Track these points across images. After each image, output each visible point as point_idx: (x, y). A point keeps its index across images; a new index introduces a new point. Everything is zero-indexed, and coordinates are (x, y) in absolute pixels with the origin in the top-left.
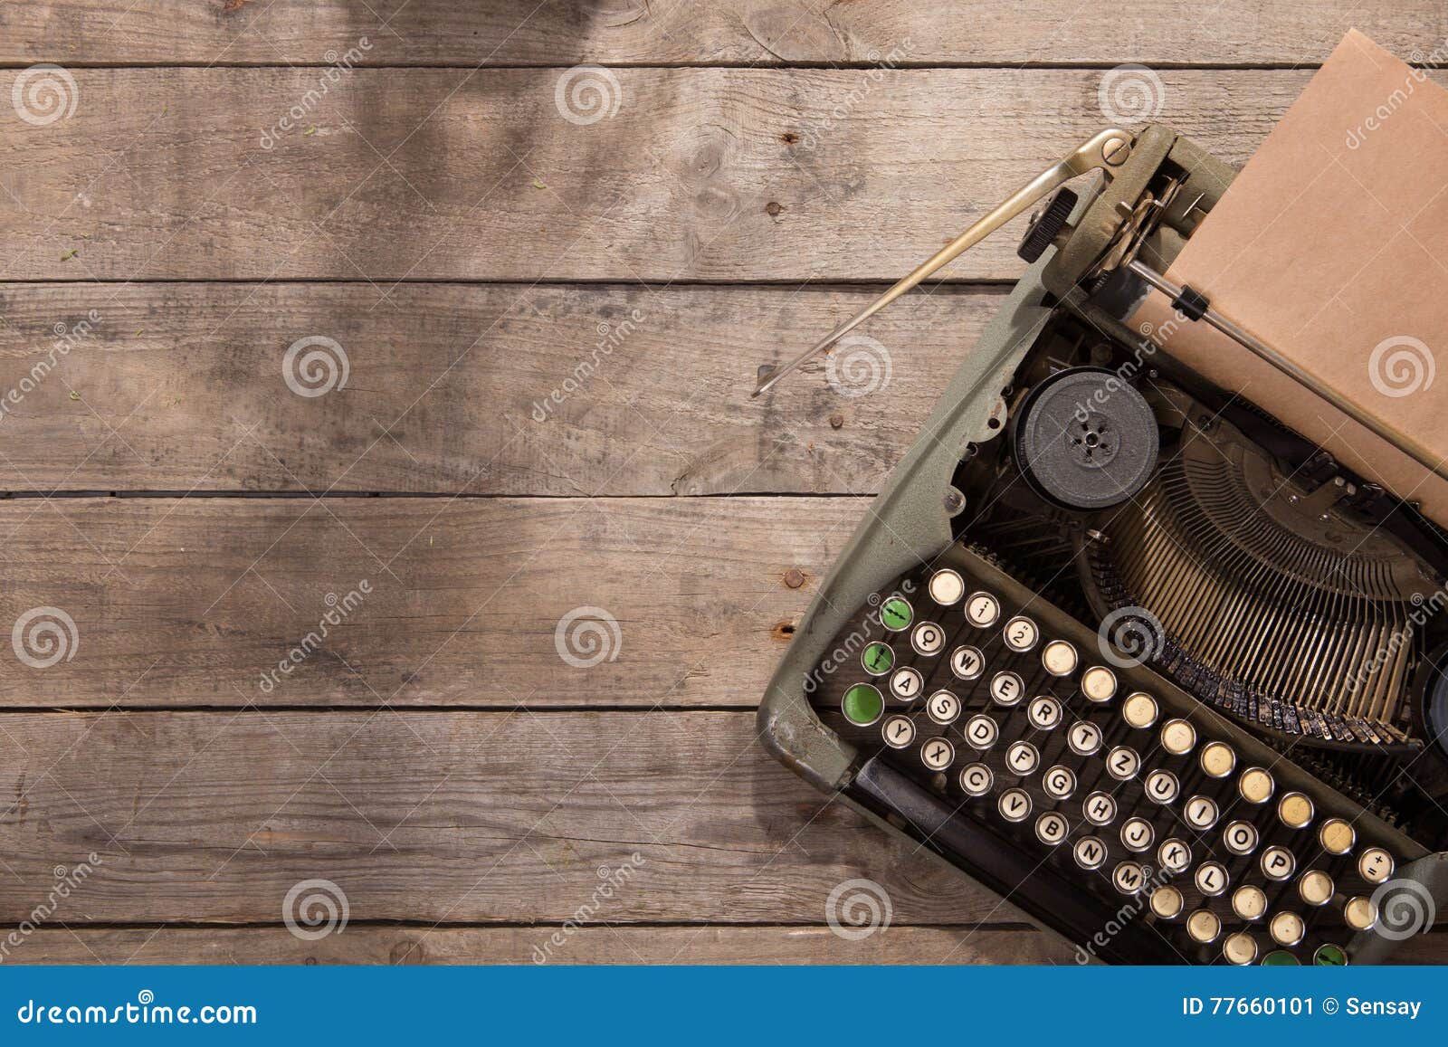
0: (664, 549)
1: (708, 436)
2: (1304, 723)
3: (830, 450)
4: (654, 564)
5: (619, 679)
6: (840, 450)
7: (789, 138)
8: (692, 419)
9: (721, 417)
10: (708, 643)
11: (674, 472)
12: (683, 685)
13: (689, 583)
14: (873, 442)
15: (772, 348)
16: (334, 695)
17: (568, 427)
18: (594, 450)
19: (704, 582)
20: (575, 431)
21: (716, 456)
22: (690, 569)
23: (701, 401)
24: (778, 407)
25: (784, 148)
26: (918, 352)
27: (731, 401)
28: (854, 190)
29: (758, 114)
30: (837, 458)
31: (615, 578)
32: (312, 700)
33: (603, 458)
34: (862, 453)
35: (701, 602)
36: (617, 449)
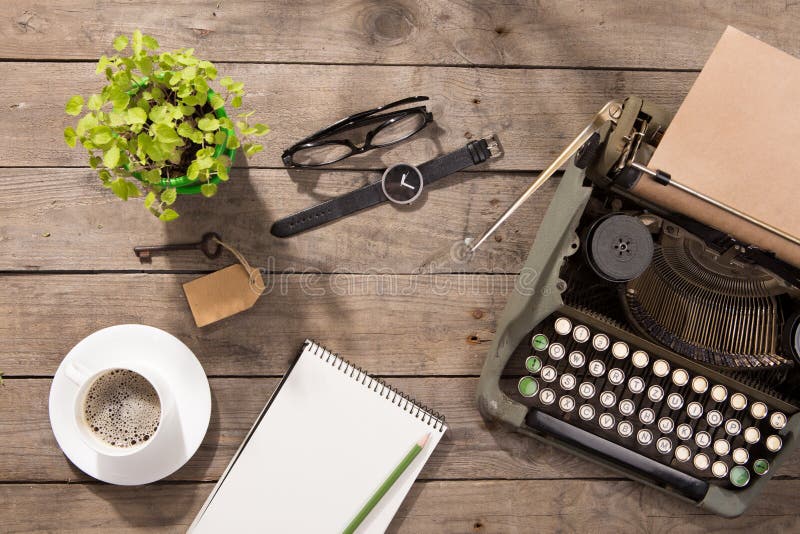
0: (416, 300)
1: (437, 245)
2: (736, 361)
3: (495, 252)
4: (410, 307)
5: (393, 362)
6: (499, 253)
7: (476, 102)
8: (429, 237)
9: (443, 236)
10: (437, 345)
11: (420, 262)
12: (423, 366)
13: (427, 315)
14: (515, 249)
15: (467, 202)
16: (254, 370)
17: (369, 240)
18: (381, 251)
19: (434, 316)
20: (372, 242)
21: (440, 255)
22: (427, 309)
23: (433, 228)
24: (470, 231)
25: (473, 106)
26: (537, 205)
27: (447, 228)
28: (507, 127)
29: (461, 89)
30: (498, 256)
31: (392, 313)
32: (244, 373)
33: (386, 255)
34: (510, 253)
35: (433, 325)
36: (393, 250)
